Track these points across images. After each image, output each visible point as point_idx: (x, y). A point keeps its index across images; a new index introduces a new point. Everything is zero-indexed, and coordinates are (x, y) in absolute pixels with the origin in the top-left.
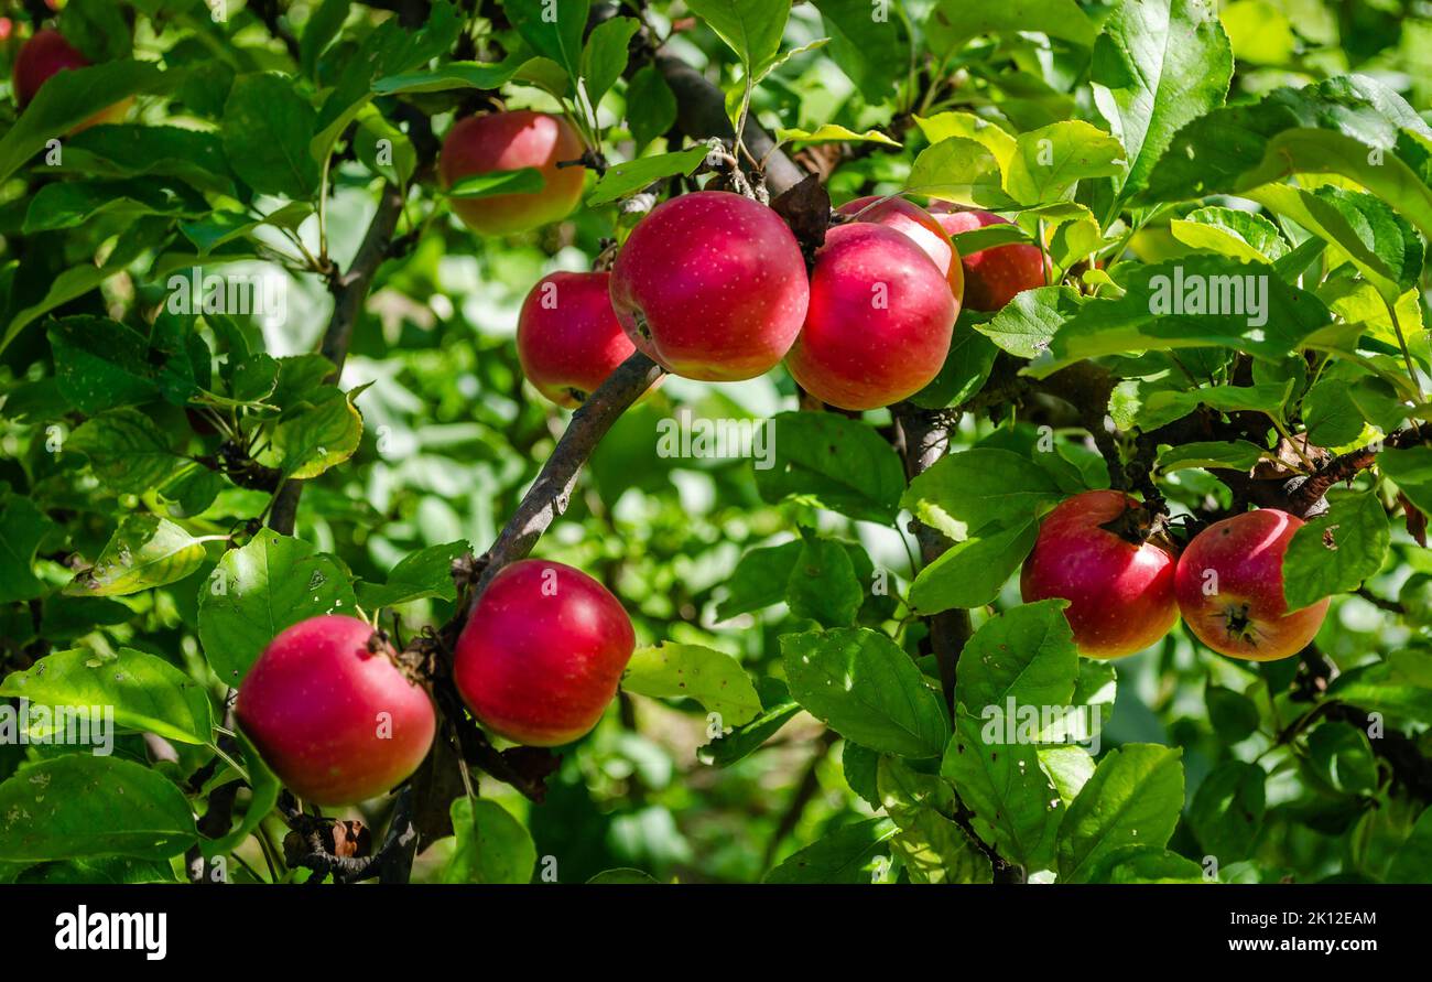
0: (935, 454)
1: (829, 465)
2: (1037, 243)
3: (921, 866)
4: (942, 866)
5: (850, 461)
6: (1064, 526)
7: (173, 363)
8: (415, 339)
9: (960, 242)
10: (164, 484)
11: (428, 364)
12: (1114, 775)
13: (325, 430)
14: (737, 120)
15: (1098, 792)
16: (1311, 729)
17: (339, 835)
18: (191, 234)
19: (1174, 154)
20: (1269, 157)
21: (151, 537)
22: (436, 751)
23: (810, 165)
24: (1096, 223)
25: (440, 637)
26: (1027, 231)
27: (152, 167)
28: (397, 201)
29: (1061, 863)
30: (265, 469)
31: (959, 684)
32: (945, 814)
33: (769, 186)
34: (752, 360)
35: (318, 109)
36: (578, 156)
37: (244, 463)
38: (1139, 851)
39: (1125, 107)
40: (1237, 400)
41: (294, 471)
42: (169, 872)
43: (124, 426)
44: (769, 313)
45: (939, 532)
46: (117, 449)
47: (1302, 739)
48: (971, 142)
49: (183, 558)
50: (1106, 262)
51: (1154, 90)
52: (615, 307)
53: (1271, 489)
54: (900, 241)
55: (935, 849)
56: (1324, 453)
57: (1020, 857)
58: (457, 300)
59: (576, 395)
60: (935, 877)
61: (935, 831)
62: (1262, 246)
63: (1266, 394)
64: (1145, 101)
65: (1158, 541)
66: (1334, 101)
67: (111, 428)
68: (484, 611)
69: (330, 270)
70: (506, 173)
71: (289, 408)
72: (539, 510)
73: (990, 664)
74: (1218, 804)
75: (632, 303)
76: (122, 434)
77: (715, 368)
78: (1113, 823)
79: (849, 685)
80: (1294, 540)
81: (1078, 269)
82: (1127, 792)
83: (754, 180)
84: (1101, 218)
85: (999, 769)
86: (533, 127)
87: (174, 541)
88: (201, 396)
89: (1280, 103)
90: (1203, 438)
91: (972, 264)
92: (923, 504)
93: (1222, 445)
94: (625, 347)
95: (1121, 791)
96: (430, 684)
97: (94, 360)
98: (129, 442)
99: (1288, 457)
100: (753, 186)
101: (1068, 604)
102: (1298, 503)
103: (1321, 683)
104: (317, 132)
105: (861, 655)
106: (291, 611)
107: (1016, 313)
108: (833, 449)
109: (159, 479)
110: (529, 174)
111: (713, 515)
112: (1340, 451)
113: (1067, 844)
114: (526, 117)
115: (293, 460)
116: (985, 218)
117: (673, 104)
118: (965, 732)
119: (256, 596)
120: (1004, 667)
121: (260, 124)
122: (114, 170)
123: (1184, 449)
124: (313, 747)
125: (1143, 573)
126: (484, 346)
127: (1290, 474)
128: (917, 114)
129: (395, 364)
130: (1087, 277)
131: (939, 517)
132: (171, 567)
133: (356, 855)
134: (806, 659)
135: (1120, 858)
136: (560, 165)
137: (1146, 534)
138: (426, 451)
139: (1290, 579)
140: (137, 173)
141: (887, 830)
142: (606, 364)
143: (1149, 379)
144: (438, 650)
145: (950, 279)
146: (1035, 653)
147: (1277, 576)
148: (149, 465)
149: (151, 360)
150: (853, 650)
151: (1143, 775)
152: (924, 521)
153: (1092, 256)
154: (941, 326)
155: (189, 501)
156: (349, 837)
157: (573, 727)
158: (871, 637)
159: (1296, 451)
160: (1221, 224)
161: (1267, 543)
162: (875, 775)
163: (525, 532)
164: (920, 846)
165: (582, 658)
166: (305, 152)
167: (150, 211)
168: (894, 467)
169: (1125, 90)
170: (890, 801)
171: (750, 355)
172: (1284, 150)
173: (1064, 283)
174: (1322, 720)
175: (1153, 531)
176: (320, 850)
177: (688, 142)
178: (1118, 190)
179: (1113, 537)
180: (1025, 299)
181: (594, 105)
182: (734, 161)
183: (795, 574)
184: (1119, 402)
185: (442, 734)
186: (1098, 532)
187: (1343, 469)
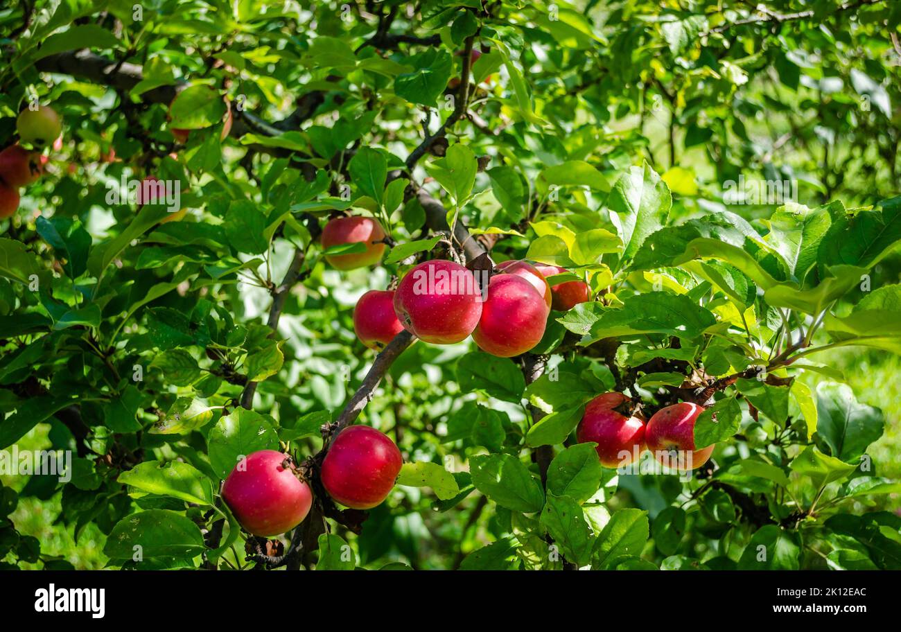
0: (539, 374)
1: (491, 376)
2: (584, 281)
3: (531, 563)
4: (540, 562)
5: (502, 374)
6: (596, 409)
7: (200, 329)
8: (312, 305)
9: (550, 281)
10: (194, 383)
11: (318, 315)
12: (618, 523)
13: (267, 360)
14: (452, 224)
15: (610, 531)
16: (706, 493)
17: (269, 546)
18: (208, 270)
19: (645, 248)
20: (688, 250)
21: (188, 407)
22: (312, 512)
23: (484, 242)
24: (610, 272)
25: (315, 460)
26: (580, 275)
27: (193, 241)
28: (302, 255)
29: (594, 562)
30: (241, 376)
31: (548, 480)
32: (542, 538)
33: (466, 254)
34: (456, 336)
35: (268, 216)
36: (382, 239)
37: (231, 373)
38: (629, 558)
39: (623, 221)
40: (673, 356)
41: (253, 378)
42: (192, 563)
43: (178, 356)
44: (464, 316)
45: (540, 409)
46: (175, 366)
47: (702, 497)
48: (556, 237)
49: (203, 417)
50: (614, 289)
51: (637, 213)
52: (396, 311)
53: (689, 393)
54: (523, 282)
55: (538, 554)
56: (712, 377)
57: (575, 559)
58: (330, 289)
59: (380, 345)
60: (537, 568)
61: (537, 546)
62: (684, 283)
63: (686, 352)
64: (632, 219)
65: (638, 415)
66: (717, 224)
67: (173, 357)
68: (335, 449)
69: (271, 287)
70: (350, 244)
71: (252, 349)
72: (361, 399)
73: (562, 471)
74: (664, 526)
75: (402, 308)
76: (176, 359)
77: (441, 339)
78: (617, 545)
79: (499, 479)
80: (699, 418)
81: (603, 292)
82: (624, 531)
83: (459, 251)
84: (613, 270)
85: (566, 520)
86: (362, 223)
87: (200, 409)
88: (212, 344)
89: (693, 226)
90: (658, 370)
91: (555, 289)
92: (533, 396)
93: (666, 374)
94: (400, 327)
95: (620, 531)
96: (310, 482)
97: (165, 327)
98: (181, 364)
99: (696, 379)
100: (459, 254)
101: (597, 444)
102: (700, 399)
103: (710, 472)
104: (267, 226)
105: (504, 466)
106: (249, 444)
107: (575, 313)
108: (493, 369)
109: (194, 380)
110: (361, 244)
111: (441, 384)
112: (719, 377)
113: (596, 554)
114: (359, 219)
115: (253, 373)
116: (561, 270)
117: (424, 215)
118: (551, 503)
119: (234, 437)
120: (569, 472)
121: (242, 223)
122: (177, 242)
123: (650, 376)
124: (257, 511)
125: (630, 430)
126: (342, 309)
127: (697, 387)
128: (532, 221)
129: (303, 316)
130: (606, 296)
131: (540, 403)
132: (197, 422)
133: (276, 555)
134: (480, 467)
135: (620, 561)
136: (373, 243)
137: (632, 412)
138: (315, 355)
139: (697, 435)
140: (187, 243)
141: (515, 543)
142: (392, 332)
143: (633, 342)
144: (313, 466)
145: (546, 298)
146: (583, 466)
147: (691, 433)
148: (189, 374)
149: (190, 327)
150: (501, 463)
151: (631, 523)
152: (533, 404)
153: (609, 287)
154: (541, 321)
155: (206, 390)
156: (274, 547)
157: (374, 502)
158: (509, 457)
159: (699, 376)
160: (666, 274)
161: (687, 418)
162: (510, 519)
163: (355, 409)
164: (530, 553)
165: (378, 471)
166: (261, 235)
167: (192, 260)
168: (521, 377)
169: (623, 213)
170: (516, 531)
171: (456, 333)
172: (694, 247)
173: (597, 300)
174: (710, 489)
175: (635, 411)
176: (260, 554)
177: (431, 232)
178: (620, 258)
179: (618, 414)
180: (579, 307)
181: (389, 217)
182: (449, 243)
183: (475, 425)
184: (620, 354)
185: (315, 503)
186: (611, 412)
187: (721, 385)
